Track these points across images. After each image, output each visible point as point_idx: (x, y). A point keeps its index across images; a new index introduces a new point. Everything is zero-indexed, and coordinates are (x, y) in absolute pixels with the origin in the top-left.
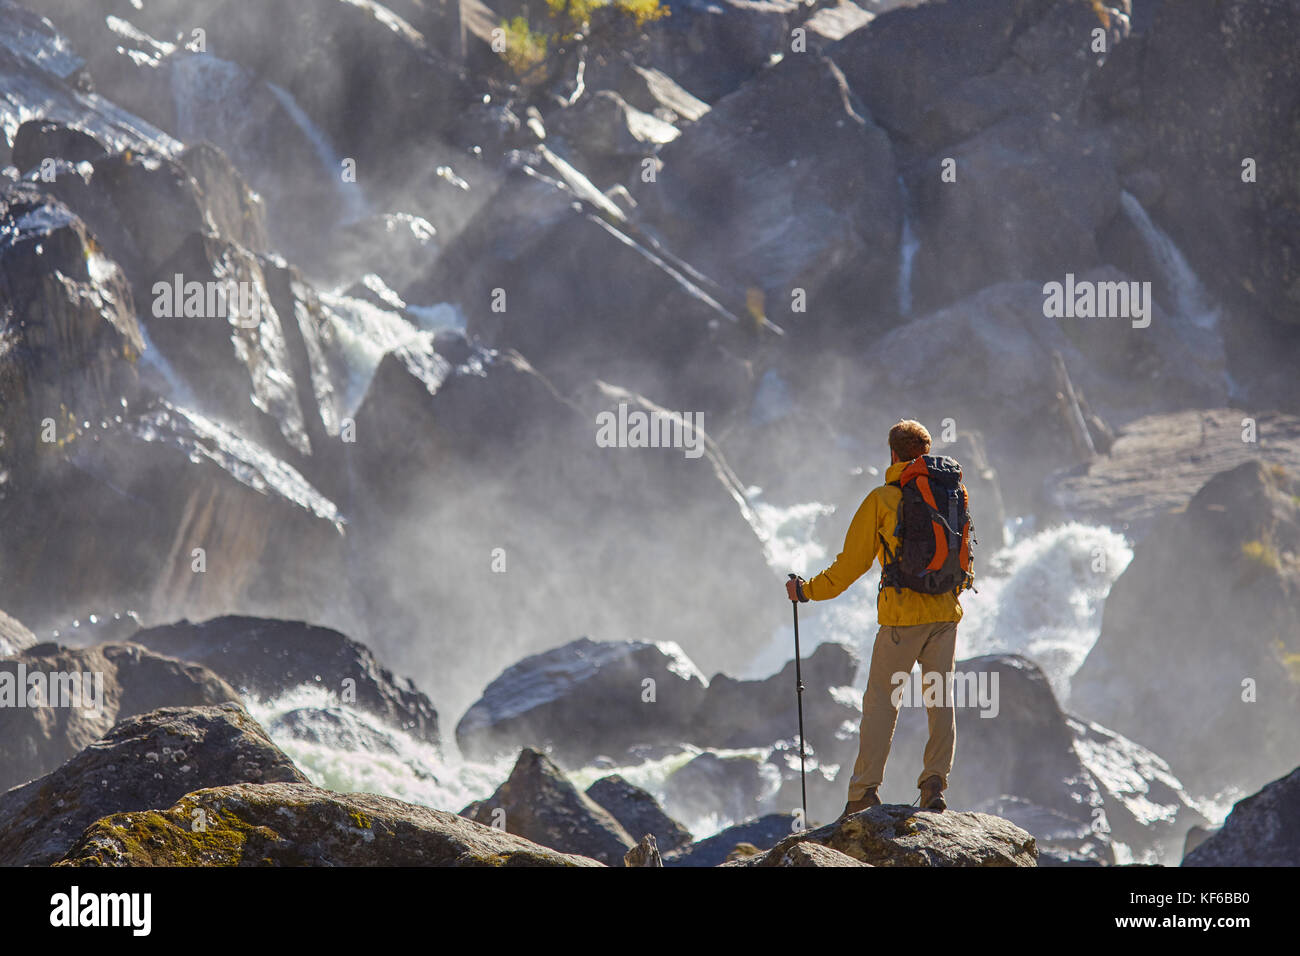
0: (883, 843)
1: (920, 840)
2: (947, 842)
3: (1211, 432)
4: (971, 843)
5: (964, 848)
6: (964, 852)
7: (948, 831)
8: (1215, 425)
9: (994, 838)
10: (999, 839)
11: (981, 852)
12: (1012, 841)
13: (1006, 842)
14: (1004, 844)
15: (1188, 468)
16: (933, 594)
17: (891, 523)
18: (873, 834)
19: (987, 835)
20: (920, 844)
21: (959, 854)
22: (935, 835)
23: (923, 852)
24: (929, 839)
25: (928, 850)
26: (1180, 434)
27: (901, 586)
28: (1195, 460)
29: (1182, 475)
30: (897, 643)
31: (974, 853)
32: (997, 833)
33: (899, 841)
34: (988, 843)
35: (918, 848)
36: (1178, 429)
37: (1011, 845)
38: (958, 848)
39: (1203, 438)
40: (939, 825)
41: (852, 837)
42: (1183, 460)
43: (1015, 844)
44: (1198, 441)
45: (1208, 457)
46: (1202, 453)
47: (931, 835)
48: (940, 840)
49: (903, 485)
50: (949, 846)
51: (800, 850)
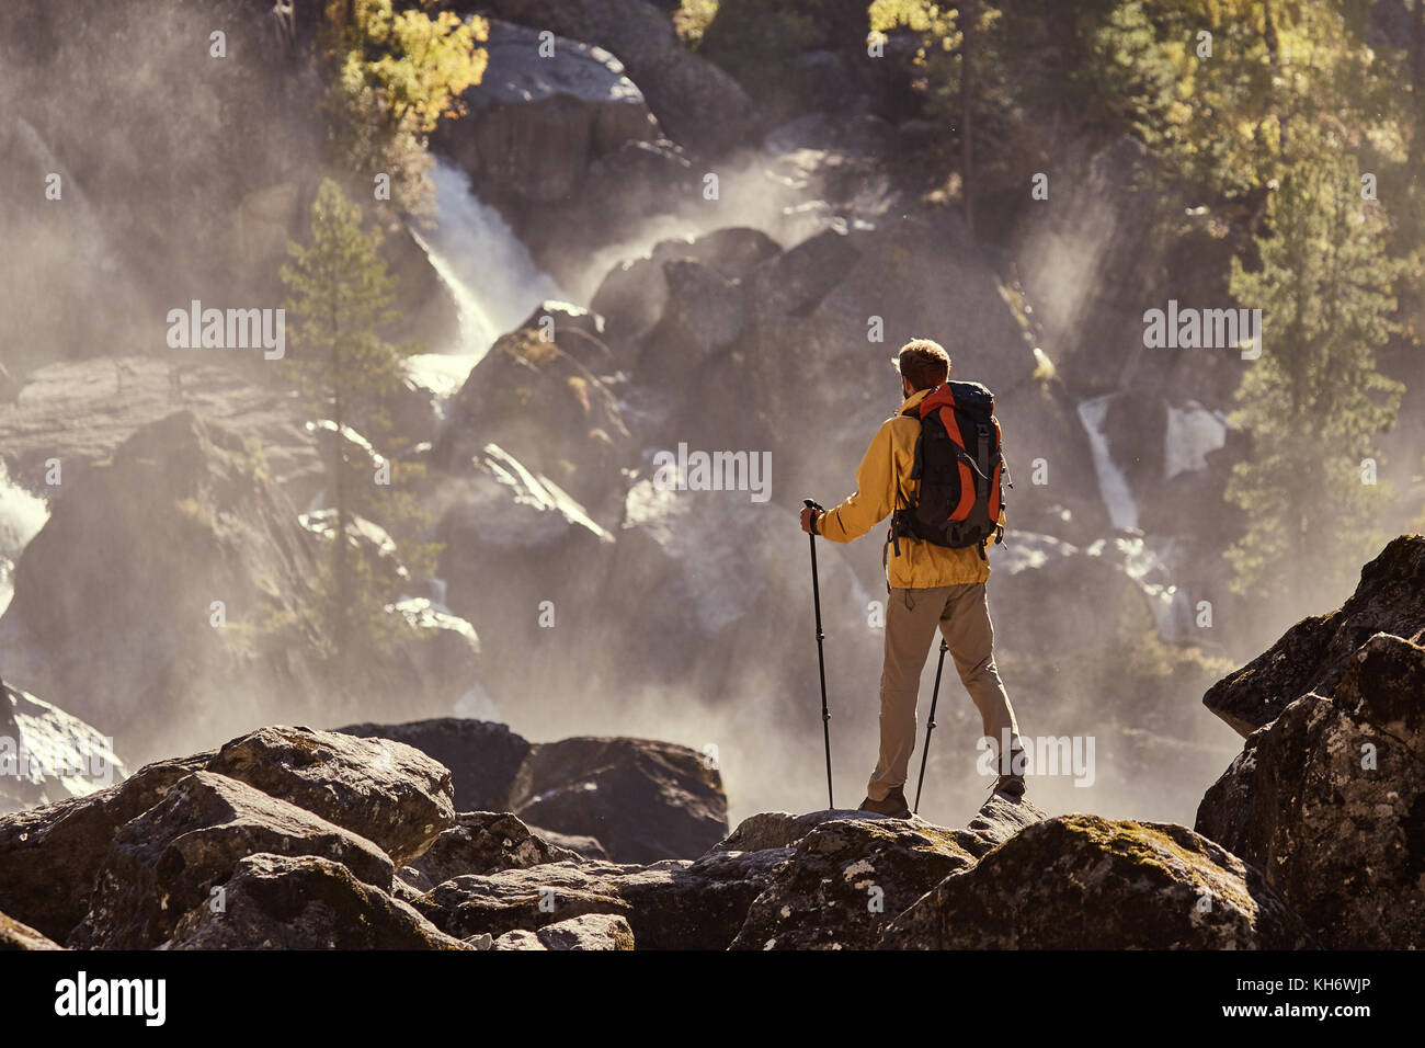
0: (280, 775)
1: (324, 772)
2: (356, 774)
3: (127, 381)
4: (384, 777)
5: (377, 783)
6: (377, 787)
7: (355, 760)
8: (132, 374)
9: (408, 770)
10: (413, 772)
11: (396, 788)
12: (428, 775)
13: (421, 775)
14: (420, 779)
15: (103, 419)
16: (953, 547)
17: (908, 462)
18: (267, 763)
19: (400, 767)
20: (325, 776)
21: (372, 790)
22: (342, 765)
23: (330, 787)
24: (335, 770)
25: (335, 783)
26: (93, 382)
27: (920, 538)
28: (111, 411)
29: (97, 427)
30: (911, 609)
31: (389, 790)
32: (411, 765)
33: (300, 773)
34: (404, 777)
35: (324, 782)
36: (91, 378)
37: (427, 781)
38: (371, 782)
39: (120, 389)
40: (344, 753)
41: (237, 767)
42: (97, 411)
43: (431, 779)
44: (114, 390)
45: (125, 408)
46: (120, 404)
47: (337, 766)
48: (347, 771)
49: (922, 417)
50: (360, 780)
51: (200, 781)
